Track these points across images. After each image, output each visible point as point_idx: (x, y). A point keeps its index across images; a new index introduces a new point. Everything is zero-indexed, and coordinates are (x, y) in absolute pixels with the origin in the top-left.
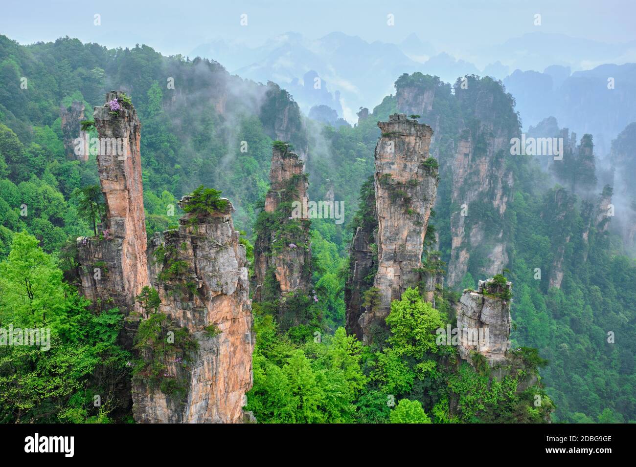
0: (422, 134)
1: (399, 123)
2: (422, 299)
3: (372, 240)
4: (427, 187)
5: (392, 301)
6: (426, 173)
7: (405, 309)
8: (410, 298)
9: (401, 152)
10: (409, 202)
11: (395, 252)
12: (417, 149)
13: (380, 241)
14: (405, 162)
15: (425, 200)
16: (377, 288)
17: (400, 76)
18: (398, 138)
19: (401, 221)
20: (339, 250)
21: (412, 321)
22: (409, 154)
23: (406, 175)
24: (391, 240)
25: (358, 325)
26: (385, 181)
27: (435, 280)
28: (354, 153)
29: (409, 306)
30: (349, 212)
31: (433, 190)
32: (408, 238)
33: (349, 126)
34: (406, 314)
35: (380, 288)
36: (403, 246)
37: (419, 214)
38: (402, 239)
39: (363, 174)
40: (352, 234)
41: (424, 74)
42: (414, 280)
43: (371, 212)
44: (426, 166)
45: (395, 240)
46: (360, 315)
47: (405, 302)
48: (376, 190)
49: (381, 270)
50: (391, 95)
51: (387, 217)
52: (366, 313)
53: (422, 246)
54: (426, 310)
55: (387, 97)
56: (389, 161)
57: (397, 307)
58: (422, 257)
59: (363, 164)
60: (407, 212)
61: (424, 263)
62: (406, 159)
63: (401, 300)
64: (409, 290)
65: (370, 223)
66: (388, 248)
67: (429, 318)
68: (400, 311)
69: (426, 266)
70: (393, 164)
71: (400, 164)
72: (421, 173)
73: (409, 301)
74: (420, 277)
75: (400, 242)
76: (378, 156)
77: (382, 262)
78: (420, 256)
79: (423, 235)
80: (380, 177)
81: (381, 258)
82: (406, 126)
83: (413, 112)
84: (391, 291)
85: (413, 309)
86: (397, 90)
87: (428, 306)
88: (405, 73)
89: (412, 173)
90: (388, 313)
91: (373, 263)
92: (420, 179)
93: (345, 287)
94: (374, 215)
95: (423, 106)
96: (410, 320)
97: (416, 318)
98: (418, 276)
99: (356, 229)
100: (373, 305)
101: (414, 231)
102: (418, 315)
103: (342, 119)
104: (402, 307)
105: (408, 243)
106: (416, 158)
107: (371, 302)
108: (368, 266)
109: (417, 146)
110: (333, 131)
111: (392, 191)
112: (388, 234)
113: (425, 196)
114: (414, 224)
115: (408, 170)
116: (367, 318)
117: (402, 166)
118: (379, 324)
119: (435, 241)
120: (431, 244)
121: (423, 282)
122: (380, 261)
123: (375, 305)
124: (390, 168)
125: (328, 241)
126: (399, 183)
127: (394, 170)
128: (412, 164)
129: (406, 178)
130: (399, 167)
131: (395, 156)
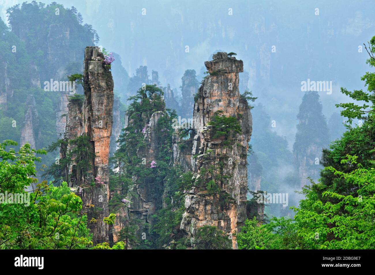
1: (223, 61)
4: (247, 120)
6: (246, 106)
9: (226, 88)
14: (229, 98)
15: (247, 132)
18: (224, 75)
22: (232, 90)
23: (231, 110)
37: (243, 147)
44: (244, 100)
56: (217, 98)
62: (229, 95)
70: (220, 101)
72: (242, 107)
82: (228, 64)
89: (235, 108)
92: (242, 113)
113: (247, 128)
114: (240, 157)
115: (232, 105)
117: (227, 102)
124: (218, 105)
127: (221, 106)
128: (235, 99)
129: (231, 113)
130: (225, 103)
131: (221, 93)
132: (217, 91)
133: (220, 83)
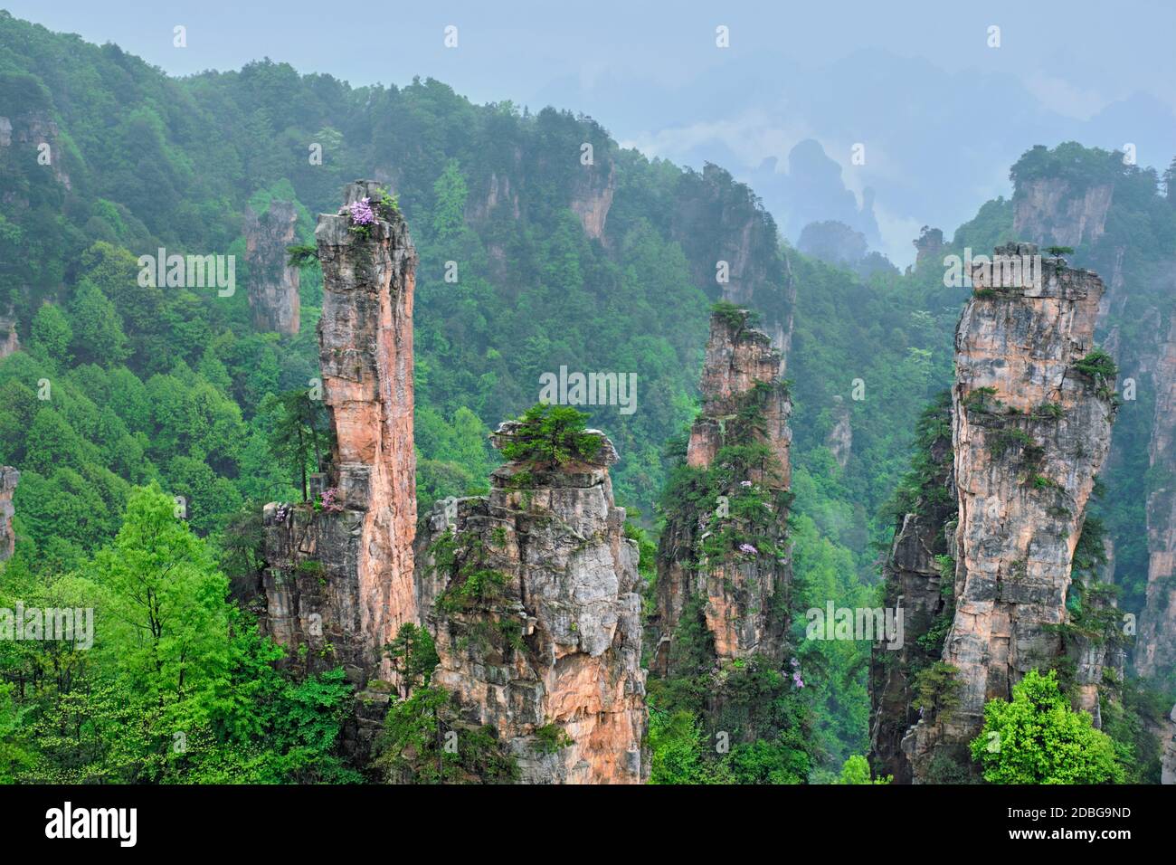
0: (1075, 292)
2: (1068, 702)
3: (942, 548)
4: (1086, 423)
5: (987, 701)
6: (1085, 389)
7: (1020, 724)
8: (1036, 696)
9: (1021, 335)
10: (1038, 459)
11: (999, 579)
12: (1062, 330)
13: (962, 551)
14: (1029, 361)
15: (1080, 454)
16: (951, 666)
17: (1024, 152)
18: (1016, 301)
19: (1017, 505)
20: (860, 566)
21: (1040, 756)
22: (1041, 341)
23: (1033, 392)
24: (988, 548)
25: (900, 754)
26: (979, 406)
27: (1101, 656)
28: (904, 336)
29: (1033, 718)
30: (887, 476)
31: (1100, 430)
32: (1034, 547)
33: (895, 271)
34: (1025, 737)
35: (958, 665)
36: (1020, 565)
37: (1062, 489)
38: (1016, 548)
39: (925, 388)
40: (893, 529)
41: (1088, 146)
42: (1046, 651)
43: (942, 478)
44: (1083, 372)
45: (999, 551)
46: (906, 728)
47: (1021, 705)
48: (955, 427)
49: (964, 622)
50: (1001, 198)
51: (981, 492)
52: (922, 725)
53: (1069, 568)
54: (1076, 731)
55: (990, 203)
56: (989, 356)
57: (1000, 718)
58: (1068, 596)
59: (926, 363)
60: (1032, 483)
61: (1072, 610)
62: (1032, 354)
63: (1011, 700)
64: (1032, 677)
65: (937, 503)
66: (979, 568)
67: (1085, 753)
68: (1009, 727)
69: (1078, 618)
70: (1000, 364)
71: (1017, 365)
72: (1071, 388)
73: (1033, 706)
74: (1062, 648)
75: (1011, 556)
76: (963, 345)
77: (964, 602)
78: (1063, 595)
79: (1071, 543)
80: (966, 396)
81: (963, 591)
83: (1054, 240)
84: (985, 675)
85: (1043, 726)
86: (1017, 185)
87: (1082, 720)
88: (1038, 144)
89: (1047, 389)
90: (978, 731)
91: (942, 603)
92: (1069, 404)
93: (869, 655)
94: (949, 486)
95: (1082, 226)
96: (1034, 753)
97: (1050, 749)
98: (1055, 644)
99: (902, 518)
100: (938, 706)
101: (1050, 530)
102: (1056, 742)
103: (876, 256)
104: (1015, 718)
105: (1032, 559)
106: (1058, 352)
107: (934, 698)
108: (930, 608)
109: (1063, 323)
110: (855, 281)
111: (995, 431)
112: (982, 534)
113: (1080, 445)
114: (1049, 512)
115: (1037, 380)
116: (922, 738)
117: (1024, 369)
118: (954, 757)
119: (1102, 559)
120: (1091, 565)
121: (1069, 659)
122: (960, 598)
123: (943, 707)
124: (993, 373)
125: (834, 543)
126: (1013, 412)
127: (1001, 378)
128: (1049, 366)
129: (1033, 399)
130: (1016, 372)
131: (1006, 346)
132: (990, 337)
133: (1002, 321)
